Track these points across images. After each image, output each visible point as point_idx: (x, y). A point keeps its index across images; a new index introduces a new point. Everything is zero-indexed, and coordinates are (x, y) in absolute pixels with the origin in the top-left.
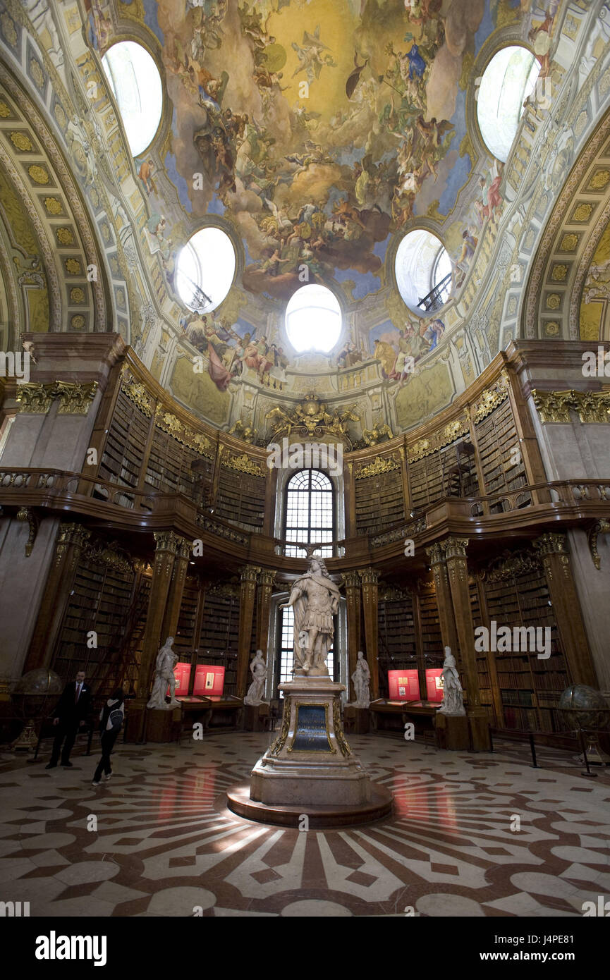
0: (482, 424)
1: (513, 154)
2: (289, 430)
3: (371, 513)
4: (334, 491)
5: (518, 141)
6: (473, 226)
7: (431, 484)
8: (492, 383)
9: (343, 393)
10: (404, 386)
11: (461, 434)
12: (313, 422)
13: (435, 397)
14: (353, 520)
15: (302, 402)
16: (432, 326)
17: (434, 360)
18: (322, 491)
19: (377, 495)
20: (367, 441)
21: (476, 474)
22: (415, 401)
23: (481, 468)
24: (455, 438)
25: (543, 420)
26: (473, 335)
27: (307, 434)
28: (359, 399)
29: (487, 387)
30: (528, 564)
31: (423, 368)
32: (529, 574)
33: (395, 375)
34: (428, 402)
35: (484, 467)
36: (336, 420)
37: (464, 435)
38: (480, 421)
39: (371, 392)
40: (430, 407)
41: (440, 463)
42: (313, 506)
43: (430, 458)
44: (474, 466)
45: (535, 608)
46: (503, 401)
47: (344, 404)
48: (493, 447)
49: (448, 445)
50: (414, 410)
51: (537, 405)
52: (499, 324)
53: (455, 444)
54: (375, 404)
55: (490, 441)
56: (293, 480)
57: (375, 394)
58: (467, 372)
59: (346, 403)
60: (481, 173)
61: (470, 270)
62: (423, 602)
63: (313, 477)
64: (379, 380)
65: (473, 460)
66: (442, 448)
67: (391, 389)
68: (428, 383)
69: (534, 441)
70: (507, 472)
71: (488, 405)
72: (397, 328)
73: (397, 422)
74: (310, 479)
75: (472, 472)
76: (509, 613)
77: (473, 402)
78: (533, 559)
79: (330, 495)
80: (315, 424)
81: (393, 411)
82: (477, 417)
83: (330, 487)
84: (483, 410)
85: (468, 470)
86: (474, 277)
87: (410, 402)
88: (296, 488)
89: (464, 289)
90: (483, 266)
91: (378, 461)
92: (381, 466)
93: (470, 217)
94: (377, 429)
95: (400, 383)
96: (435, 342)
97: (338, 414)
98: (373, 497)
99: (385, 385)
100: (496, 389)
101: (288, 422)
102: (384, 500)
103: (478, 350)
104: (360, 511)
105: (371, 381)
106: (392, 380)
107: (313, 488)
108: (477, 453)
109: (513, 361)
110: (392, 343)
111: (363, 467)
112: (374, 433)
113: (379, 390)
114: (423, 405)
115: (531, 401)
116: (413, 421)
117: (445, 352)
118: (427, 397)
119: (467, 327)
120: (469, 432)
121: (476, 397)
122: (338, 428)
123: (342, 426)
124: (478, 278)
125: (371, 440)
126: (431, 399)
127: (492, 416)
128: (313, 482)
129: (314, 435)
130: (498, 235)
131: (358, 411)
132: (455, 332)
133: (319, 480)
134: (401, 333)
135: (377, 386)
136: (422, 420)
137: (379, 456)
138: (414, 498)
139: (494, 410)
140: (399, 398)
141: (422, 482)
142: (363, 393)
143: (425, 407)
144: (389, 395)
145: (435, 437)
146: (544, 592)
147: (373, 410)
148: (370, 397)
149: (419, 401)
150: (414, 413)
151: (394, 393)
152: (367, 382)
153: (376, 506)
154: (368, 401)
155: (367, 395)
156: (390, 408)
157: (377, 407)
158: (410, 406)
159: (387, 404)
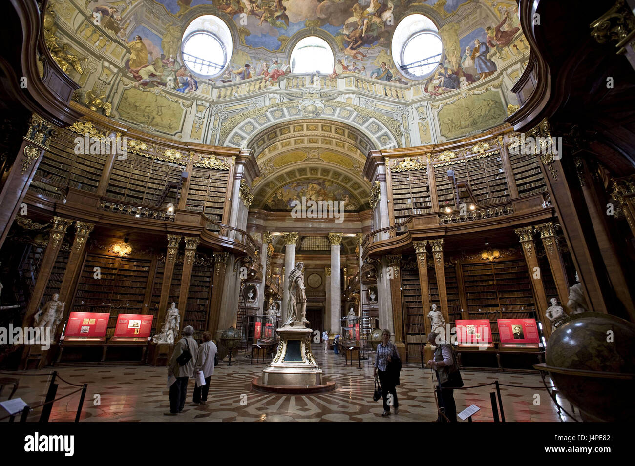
0: (200, 169)
1: (297, 76)
5: (303, 76)
6: (255, 69)
7: (135, 177)
8: (220, 155)
9: (80, 38)
11: (178, 162)
13: (162, 120)
16: (189, 79)
17: (176, 99)
21: (181, 194)
22: (142, 107)
23: (187, 193)
24: (172, 161)
26: (213, 114)
28: (91, 58)
29: (216, 154)
31: (164, 94)
32: (199, 267)
33: (136, 75)
34: (154, 118)
35: (189, 194)
37: (180, 165)
38: (199, 167)
39: (107, 64)
40: (155, 123)
41: (151, 168)
43: (143, 158)
44: (181, 189)
45: (195, 286)
47: (74, 46)
48: (203, 188)
49: (163, 161)
51: (241, 187)
52: (234, 127)
53: (169, 164)
54: (104, 76)
55: (202, 183)
57: (109, 69)
58: (196, 129)
59: (76, 48)
60: (279, 59)
61: (235, 83)
62: (90, 259)
64: (120, 63)
65: (182, 184)
66: (157, 159)
67: (126, 80)
68: (161, 107)
71: (211, 163)
72: (163, 48)
73: (118, 107)
75: (178, 191)
77: (200, 153)
81: (118, 97)
82: (197, 163)
84: (206, 163)
86: (235, 88)
87: (137, 104)
89: (225, 87)
90: (243, 91)
92: (91, 131)
93: (257, 64)
94: (102, 100)
95: (137, 84)
96: (184, 90)
99: (123, 72)
100: (222, 160)
103: (211, 125)
105: (111, 56)
108: (188, 183)
110: (151, 53)
112: (98, 101)
113: (116, 70)
114: (149, 116)
116: (133, 119)
117: (187, 103)
118: (154, 114)
119: (212, 106)
120: (185, 166)
121: (204, 152)
124: (237, 92)
126: (158, 120)
127: (211, 171)
130: (263, 90)
131: (85, 66)
132: (203, 100)
134: (163, 56)
135: (116, 66)
138: (114, 177)
139: (214, 169)
140: (129, 93)
141: (127, 169)
142: (99, 57)
143: (150, 119)
144: (121, 82)
145: (154, 149)
146: (208, 279)
147: (99, 79)
148: (103, 67)
149: (147, 110)
150: (137, 114)
151: (127, 85)
152: (108, 54)
153: (69, 160)
154: (100, 69)
155: (101, 62)
156: (117, 92)
157: (105, 80)
158: (136, 106)
159: (115, 87)
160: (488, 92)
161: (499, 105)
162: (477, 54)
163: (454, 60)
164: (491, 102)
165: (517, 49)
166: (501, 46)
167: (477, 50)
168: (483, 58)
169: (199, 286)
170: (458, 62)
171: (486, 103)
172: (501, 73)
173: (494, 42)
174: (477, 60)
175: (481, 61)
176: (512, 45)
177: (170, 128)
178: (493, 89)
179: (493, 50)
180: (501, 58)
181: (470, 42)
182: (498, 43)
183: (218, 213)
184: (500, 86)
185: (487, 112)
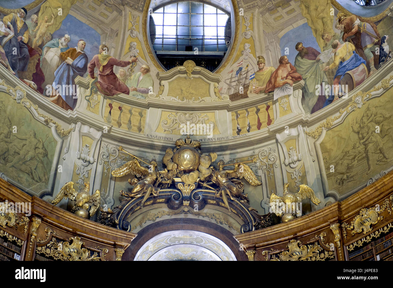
160: (46, 128)
161: (47, 164)
162: (70, 60)
163: (42, 28)
164: (40, 146)
165: (110, 112)
166: (99, 85)
167: (73, 53)
168: (71, 73)
170: (45, 38)
171: (34, 141)
172: (75, 121)
173: (97, 72)
174: (63, 67)
175: (66, 75)
176: (109, 101)
178: (53, 129)
179: (87, 79)
180: (88, 101)
181: (76, 34)
182: (99, 80)
184: (64, 136)
185: (28, 157)
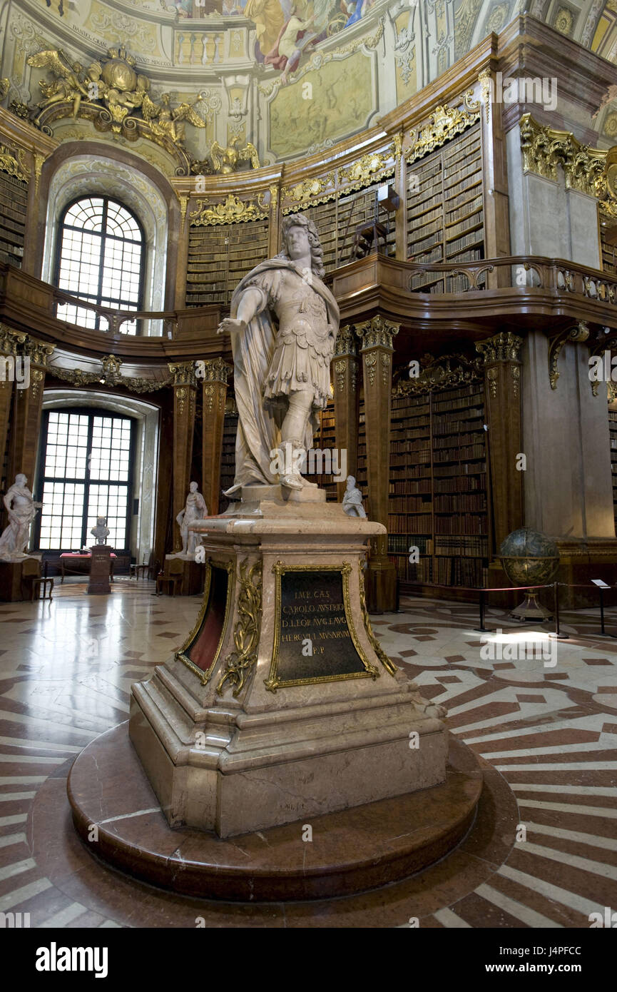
0: (420, 164)
2: (77, 106)
3: (212, 283)
4: (145, 244)
8: (455, 96)
9: (181, 67)
10: (289, 84)
11: (378, 178)
12: (123, 106)
13: (340, 113)
14: (180, 289)
15: (104, 59)
17: (350, 46)
18: (124, 240)
19: (224, 257)
20: (217, 166)
21: (393, 242)
22: (304, 115)
23: (405, 233)
24: (368, 183)
25: (526, 168)
26: (430, 11)
27: (109, 128)
28: (208, 88)
29: (443, 101)
30: (458, 375)
31: (329, 56)
32: (456, 389)
33: (277, 60)
34: (326, 120)
35: (410, 232)
36: (165, 114)
37: (384, 179)
38: (418, 160)
39: (230, 81)
40: (329, 128)
41: (337, 219)
42: (107, 262)
43: (320, 210)
44: (393, 230)
45: (456, 434)
46: (468, 127)
47: (180, 89)
48: (434, 203)
49: (353, 192)
50: (301, 130)
51: (523, 140)
53: (364, 192)
54: (235, 104)
55: (430, 192)
56: (75, 209)
57: (236, 86)
58: (404, 77)
59: (183, 88)
63: (110, 213)
64: (248, 61)
65: (393, 220)
66: (343, 196)
67: (266, 85)
68: (332, 86)
69: (505, 198)
70: (449, 242)
71: (439, 132)
73: (270, 145)
74: (105, 216)
75: (390, 237)
76: (413, 440)
77: (411, 126)
78: (467, 369)
79: (138, 249)
80: (126, 111)
81: (264, 125)
82: (413, 152)
83: (137, 236)
84: (428, 141)
85: (384, 233)
87: (295, 115)
88: (79, 225)
91: (231, 202)
92: (235, 210)
94: (236, 148)
95: (283, 76)
96: (359, 12)
97: (168, 103)
98: (217, 257)
99: (257, 74)
100: (460, 104)
101: (74, 88)
102: (235, 266)
103: (433, 40)
104: (193, 278)
105: (233, 60)
106: (270, 68)
107: (109, 231)
108: (403, 210)
109: (503, 59)
111: (205, 208)
112: (231, 153)
113: (245, 80)
114: (317, 123)
115: (515, 135)
116: (296, 148)
117: (373, 34)
118: (325, 111)
120: (394, 176)
121: (421, 117)
122: (167, 130)
123: (176, 128)
125: (225, 164)
126: (334, 117)
127: (441, 153)
128: (109, 221)
129: (122, 133)
131: (204, 108)
133: (120, 220)
135: (243, 73)
136: (312, 148)
137: (234, 194)
139: (447, 141)
140: (277, 104)
142: (215, 79)
143: (321, 126)
144: (261, 94)
145: (333, 178)
146: (478, 413)
147: (230, 115)
148: (228, 89)
149: (312, 114)
150: (299, 134)
151: (270, 93)
152: (226, 60)
153: (220, 273)
154: (224, 96)
155: (223, 84)
156: (260, 119)
157: (238, 111)
158: (294, 121)
159: (256, 109)
169: (463, 434)
177: (357, 117)
183: (473, 242)
